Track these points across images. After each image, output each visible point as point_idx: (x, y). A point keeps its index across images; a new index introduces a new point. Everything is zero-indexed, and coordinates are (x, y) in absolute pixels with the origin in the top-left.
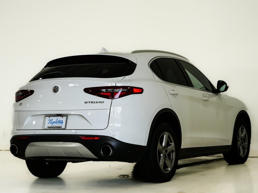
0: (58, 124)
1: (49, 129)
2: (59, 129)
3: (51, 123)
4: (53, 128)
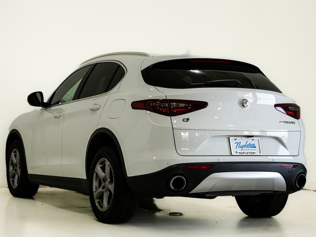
0: (250, 148)
1: (240, 154)
2: (254, 155)
3: (240, 148)
4: (245, 154)
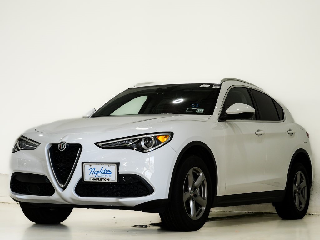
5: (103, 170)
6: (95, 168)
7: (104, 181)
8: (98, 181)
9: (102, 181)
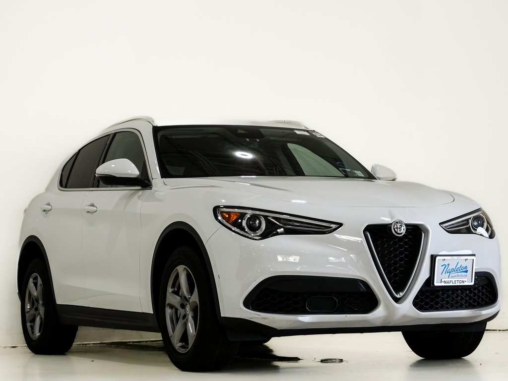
5: (459, 266)
6: (449, 264)
7: (459, 284)
8: (451, 284)
9: (457, 284)
